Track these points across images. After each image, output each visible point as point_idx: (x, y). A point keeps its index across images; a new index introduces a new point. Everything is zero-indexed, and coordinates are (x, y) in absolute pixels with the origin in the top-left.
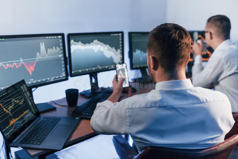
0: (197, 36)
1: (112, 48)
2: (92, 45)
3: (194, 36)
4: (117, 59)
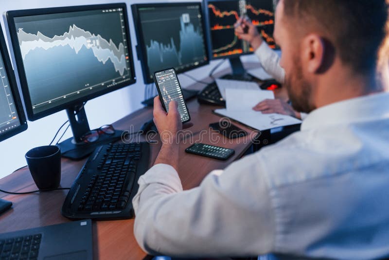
0: (245, 7)
1: (109, 42)
2: (67, 38)
3: (240, 6)
4: (120, 63)
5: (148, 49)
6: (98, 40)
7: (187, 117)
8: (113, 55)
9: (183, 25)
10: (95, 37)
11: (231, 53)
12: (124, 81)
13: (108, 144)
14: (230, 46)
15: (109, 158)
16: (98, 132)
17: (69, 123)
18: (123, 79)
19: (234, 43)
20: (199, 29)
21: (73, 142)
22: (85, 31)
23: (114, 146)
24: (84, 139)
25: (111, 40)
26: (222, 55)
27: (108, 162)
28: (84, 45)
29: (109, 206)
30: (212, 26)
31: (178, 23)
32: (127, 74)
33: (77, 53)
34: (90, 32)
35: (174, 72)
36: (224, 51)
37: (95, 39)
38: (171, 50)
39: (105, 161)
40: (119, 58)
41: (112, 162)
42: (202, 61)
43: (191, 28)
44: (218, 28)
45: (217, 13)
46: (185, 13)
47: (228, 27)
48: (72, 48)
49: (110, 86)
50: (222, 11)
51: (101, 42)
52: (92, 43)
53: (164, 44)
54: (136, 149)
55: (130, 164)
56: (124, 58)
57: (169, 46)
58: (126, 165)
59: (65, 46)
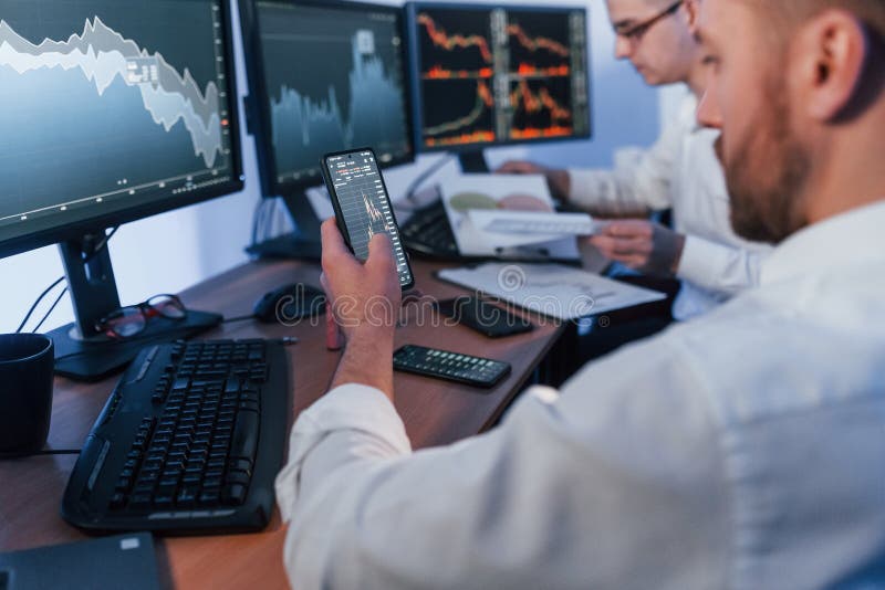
0: (503, 29)
1: (182, 75)
2: (77, 50)
3: (492, 25)
4: (208, 133)
5: (275, 109)
6: (155, 66)
7: (405, 276)
8: (191, 110)
9: (357, 59)
10: (147, 56)
11: (466, 139)
12: (216, 182)
13: (174, 342)
14: (466, 121)
15: (181, 376)
16: (143, 313)
17: (65, 283)
18: (213, 177)
19: (476, 114)
20: (395, 75)
21: (75, 334)
22: (125, 38)
23: (189, 348)
24: (105, 329)
25: (186, 71)
26: (445, 142)
27: (180, 385)
28: (119, 74)
29: (199, 495)
30: (426, 68)
31: (347, 50)
32: (222, 165)
33: (100, 93)
34: (136, 42)
35: (372, 159)
36: (450, 134)
37: (149, 64)
38: (329, 118)
39: (171, 382)
40: (206, 120)
41: (190, 386)
42: (399, 154)
43: (375, 69)
44: (439, 74)
45: (439, 38)
46: (365, 27)
47: (463, 75)
48: (90, 79)
49: (179, 191)
50: (450, 33)
51: (161, 71)
52: (138, 72)
53: (313, 101)
54: (251, 357)
55: (240, 392)
56: (216, 121)
57: (324, 105)
58: (230, 394)
59: (70, 69)
